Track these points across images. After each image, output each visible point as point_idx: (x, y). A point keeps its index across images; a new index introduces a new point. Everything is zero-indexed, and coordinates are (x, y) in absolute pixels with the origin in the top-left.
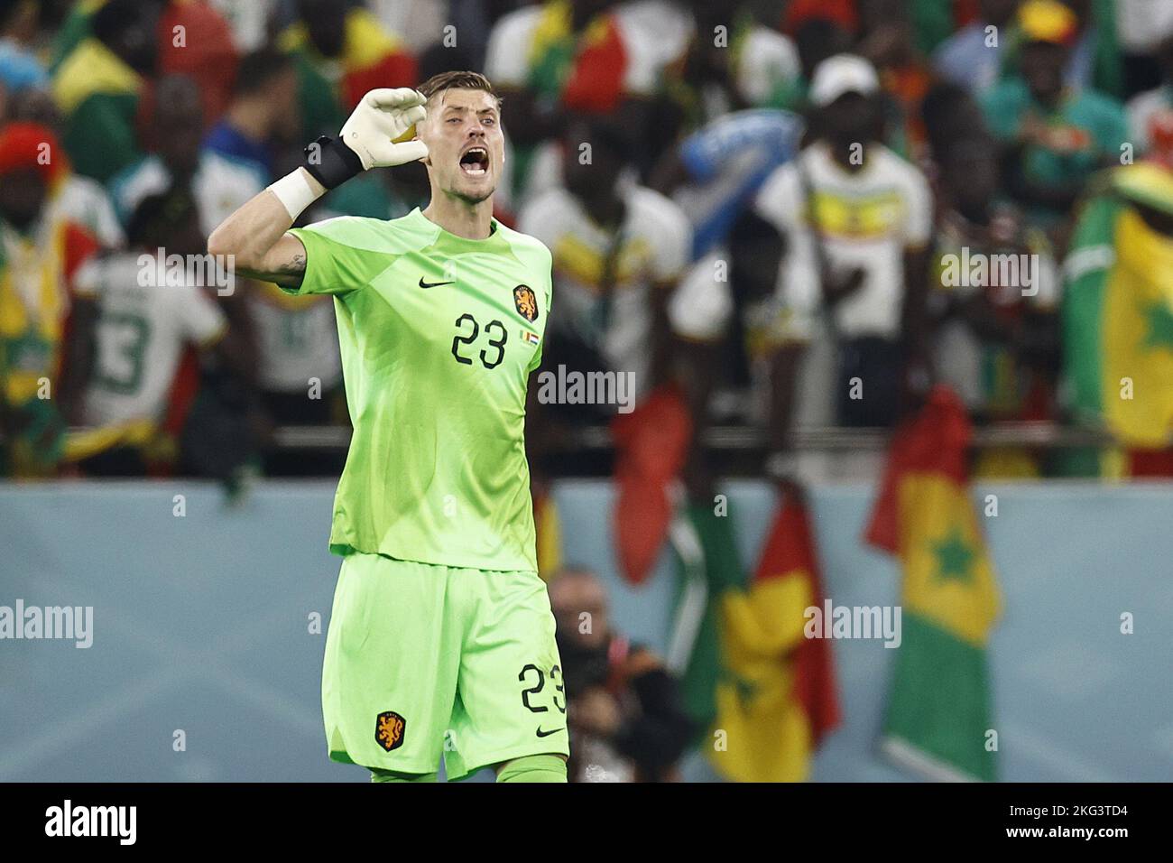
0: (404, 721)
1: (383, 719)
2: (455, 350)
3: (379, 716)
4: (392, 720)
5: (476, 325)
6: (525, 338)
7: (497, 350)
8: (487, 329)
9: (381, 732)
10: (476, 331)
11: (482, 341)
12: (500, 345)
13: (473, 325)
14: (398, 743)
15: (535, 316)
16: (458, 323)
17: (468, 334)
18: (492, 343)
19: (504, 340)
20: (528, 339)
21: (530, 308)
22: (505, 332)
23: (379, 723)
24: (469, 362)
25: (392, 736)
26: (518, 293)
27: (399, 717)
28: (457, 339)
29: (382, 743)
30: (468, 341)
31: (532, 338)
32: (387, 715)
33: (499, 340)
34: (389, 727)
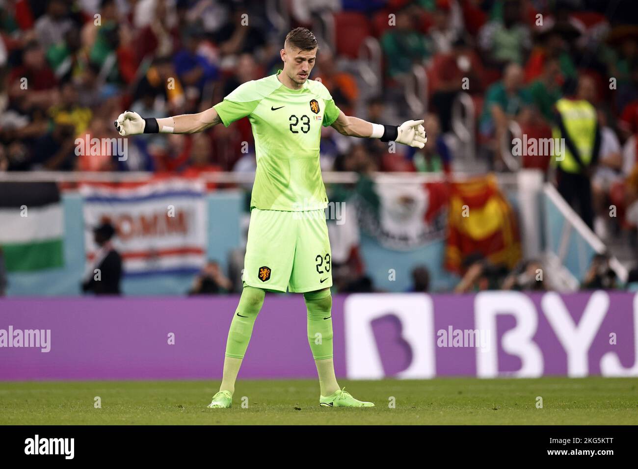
0: (270, 270)
1: (262, 270)
2: (291, 129)
3: (260, 268)
4: (266, 270)
5: (297, 118)
6: (316, 119)
7: (307, 126)
8: (302, 119)
9: (261, 274)
10: (297, 121)
11: (301, 124)
12: (308, 124)
13: (296, 119)
14: (268, 278)
15: (319, 111)
16: (290, 119)
17: (295, 123)
18: (304, 124)
19: (309, 121)
20: (317, 119)
21: (316, 108)
22: (308, 118)
23: (260, 271)
24: (297, 132)
25: (266, 276)
26: (311, 103)
27: (268, 269)
28: (291, 125)
29: (261, 278)
30: (295, 125)
31: (318, 118)
32: (264, 268)
33: (307, 122)
34: (264, 272)
